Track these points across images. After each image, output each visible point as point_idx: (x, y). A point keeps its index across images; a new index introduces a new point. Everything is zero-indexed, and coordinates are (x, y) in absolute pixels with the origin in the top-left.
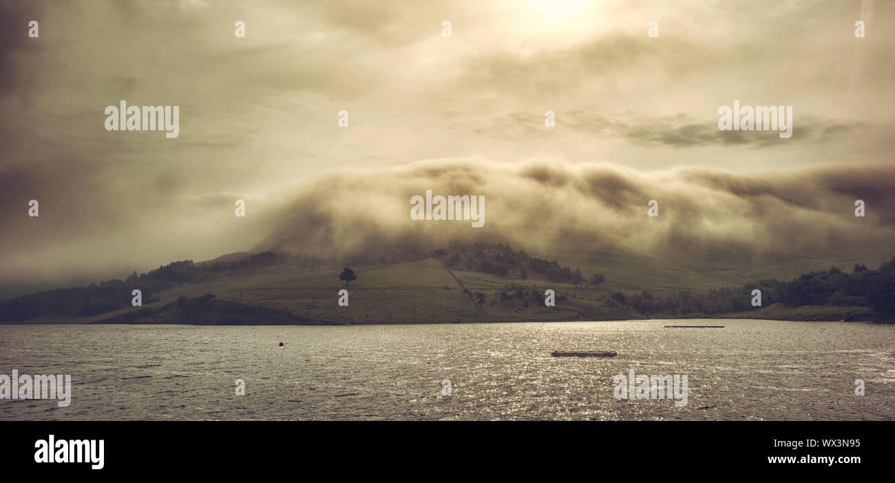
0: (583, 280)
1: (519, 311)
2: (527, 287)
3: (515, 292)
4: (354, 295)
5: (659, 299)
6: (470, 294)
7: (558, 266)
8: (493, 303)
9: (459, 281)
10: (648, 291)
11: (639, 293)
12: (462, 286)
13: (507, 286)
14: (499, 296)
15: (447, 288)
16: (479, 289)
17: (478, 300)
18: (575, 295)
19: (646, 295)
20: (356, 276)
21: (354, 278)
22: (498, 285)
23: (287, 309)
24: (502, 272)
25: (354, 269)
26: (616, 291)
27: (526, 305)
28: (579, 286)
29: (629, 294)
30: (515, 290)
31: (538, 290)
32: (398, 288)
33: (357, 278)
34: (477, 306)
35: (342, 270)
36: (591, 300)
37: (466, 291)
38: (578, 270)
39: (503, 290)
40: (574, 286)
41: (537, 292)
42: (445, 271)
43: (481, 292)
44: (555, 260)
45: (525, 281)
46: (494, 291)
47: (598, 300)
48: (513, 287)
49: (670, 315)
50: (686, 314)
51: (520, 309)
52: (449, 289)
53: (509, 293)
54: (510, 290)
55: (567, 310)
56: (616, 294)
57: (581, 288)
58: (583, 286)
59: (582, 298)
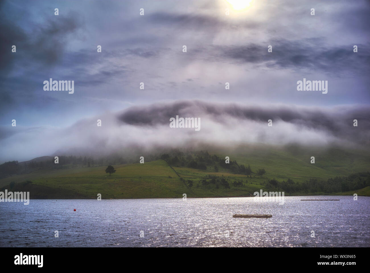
0: (253, 173)
1: (214, 191)
2: (218, 177)
3: (211, 179)
4: (114, 181)
5: (298, 183)
6: (184, 181)
7: (237, 164)
8: (198, 186)
9: (177, 173)
10: (291, 179)
11: (286, 180)
12: (179, 176)
13: (206, 176)
14: (201, 182)
15: (170, 177)
16: (190, 178)
17: (189, 185)
18: (247, 181)
19: (290, 181)
20: (115, 171)
21: (114, 171)
22: (201, 175)
23: (74, 189)
24: (203, 168)
25: (114, 166)
26: (272, 179)
27: (218, 188)
28: (249, 176)
29: (280, 180)
30: (211, 178)
31: (224, 179)
32: (140, 177)
33: (116, 171)
34: (188, 188)
35: (107, 167)
36: (257, 184)
37: (181, 179)
38: (249, 167)
39: (203, 178)
40: (246, 176)
41: (225, 180)
42: (169, 167)
43: (190, 180)
44: (235, 161)
45: (217, 173)
46: (198, 179)
47: (261, 184)
48: (210, 177)
49: (304, 193)
50: (314, 192)
51: (214, 190)
52: (171, 178)
53: (207, 180)
54: (208, 179)
55: (242, 190)
56: (271, 181)
57: (251, 177)
58: (252, 176)
59: (251, 183)
